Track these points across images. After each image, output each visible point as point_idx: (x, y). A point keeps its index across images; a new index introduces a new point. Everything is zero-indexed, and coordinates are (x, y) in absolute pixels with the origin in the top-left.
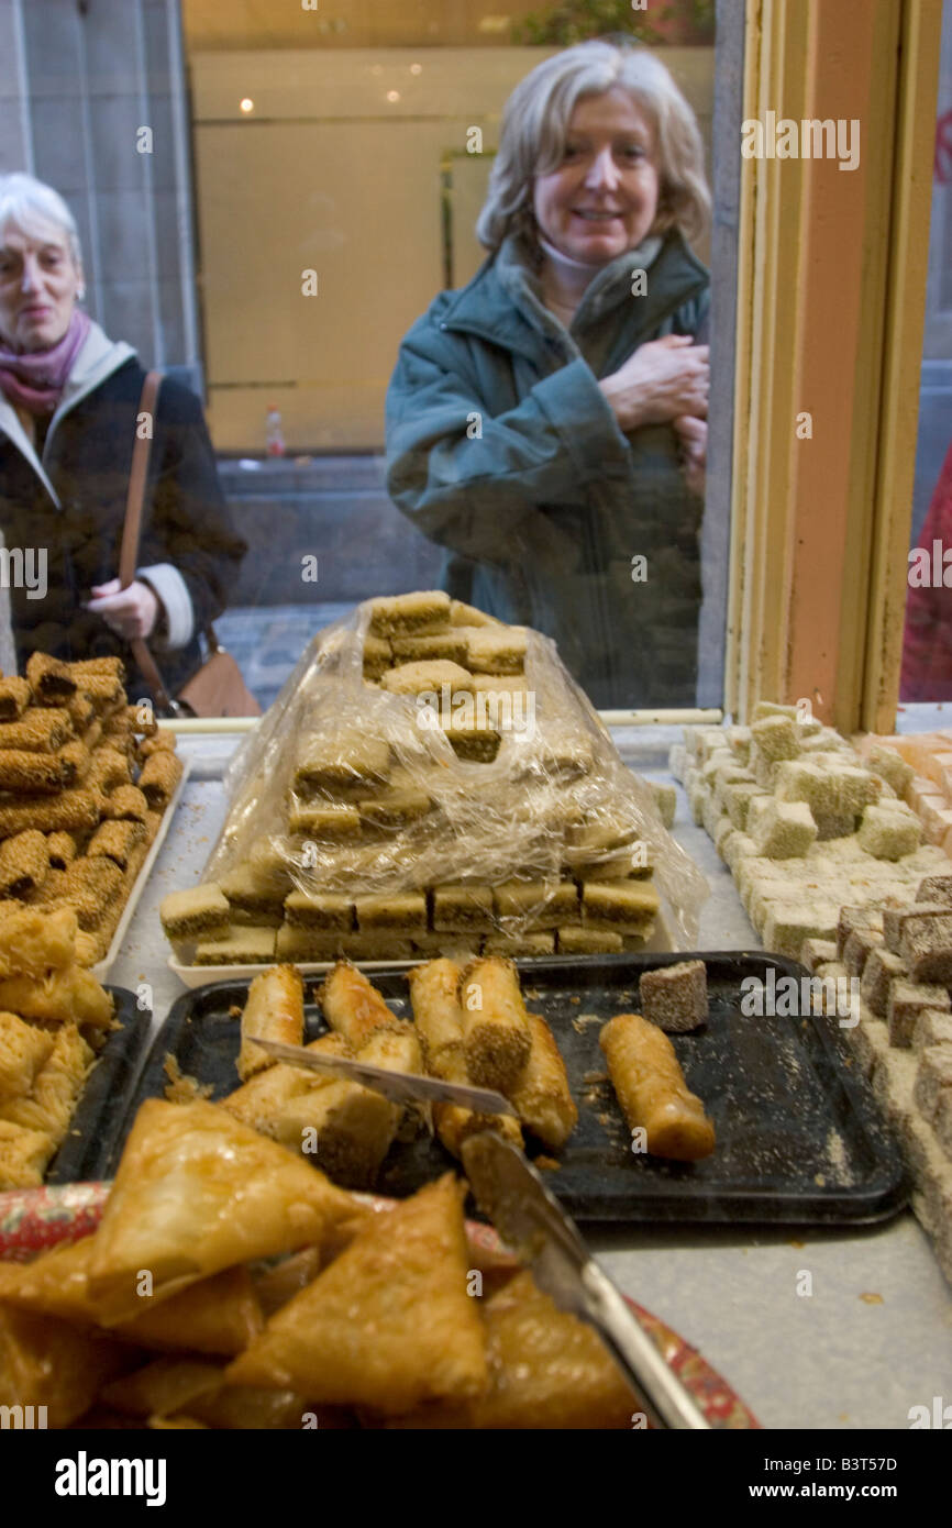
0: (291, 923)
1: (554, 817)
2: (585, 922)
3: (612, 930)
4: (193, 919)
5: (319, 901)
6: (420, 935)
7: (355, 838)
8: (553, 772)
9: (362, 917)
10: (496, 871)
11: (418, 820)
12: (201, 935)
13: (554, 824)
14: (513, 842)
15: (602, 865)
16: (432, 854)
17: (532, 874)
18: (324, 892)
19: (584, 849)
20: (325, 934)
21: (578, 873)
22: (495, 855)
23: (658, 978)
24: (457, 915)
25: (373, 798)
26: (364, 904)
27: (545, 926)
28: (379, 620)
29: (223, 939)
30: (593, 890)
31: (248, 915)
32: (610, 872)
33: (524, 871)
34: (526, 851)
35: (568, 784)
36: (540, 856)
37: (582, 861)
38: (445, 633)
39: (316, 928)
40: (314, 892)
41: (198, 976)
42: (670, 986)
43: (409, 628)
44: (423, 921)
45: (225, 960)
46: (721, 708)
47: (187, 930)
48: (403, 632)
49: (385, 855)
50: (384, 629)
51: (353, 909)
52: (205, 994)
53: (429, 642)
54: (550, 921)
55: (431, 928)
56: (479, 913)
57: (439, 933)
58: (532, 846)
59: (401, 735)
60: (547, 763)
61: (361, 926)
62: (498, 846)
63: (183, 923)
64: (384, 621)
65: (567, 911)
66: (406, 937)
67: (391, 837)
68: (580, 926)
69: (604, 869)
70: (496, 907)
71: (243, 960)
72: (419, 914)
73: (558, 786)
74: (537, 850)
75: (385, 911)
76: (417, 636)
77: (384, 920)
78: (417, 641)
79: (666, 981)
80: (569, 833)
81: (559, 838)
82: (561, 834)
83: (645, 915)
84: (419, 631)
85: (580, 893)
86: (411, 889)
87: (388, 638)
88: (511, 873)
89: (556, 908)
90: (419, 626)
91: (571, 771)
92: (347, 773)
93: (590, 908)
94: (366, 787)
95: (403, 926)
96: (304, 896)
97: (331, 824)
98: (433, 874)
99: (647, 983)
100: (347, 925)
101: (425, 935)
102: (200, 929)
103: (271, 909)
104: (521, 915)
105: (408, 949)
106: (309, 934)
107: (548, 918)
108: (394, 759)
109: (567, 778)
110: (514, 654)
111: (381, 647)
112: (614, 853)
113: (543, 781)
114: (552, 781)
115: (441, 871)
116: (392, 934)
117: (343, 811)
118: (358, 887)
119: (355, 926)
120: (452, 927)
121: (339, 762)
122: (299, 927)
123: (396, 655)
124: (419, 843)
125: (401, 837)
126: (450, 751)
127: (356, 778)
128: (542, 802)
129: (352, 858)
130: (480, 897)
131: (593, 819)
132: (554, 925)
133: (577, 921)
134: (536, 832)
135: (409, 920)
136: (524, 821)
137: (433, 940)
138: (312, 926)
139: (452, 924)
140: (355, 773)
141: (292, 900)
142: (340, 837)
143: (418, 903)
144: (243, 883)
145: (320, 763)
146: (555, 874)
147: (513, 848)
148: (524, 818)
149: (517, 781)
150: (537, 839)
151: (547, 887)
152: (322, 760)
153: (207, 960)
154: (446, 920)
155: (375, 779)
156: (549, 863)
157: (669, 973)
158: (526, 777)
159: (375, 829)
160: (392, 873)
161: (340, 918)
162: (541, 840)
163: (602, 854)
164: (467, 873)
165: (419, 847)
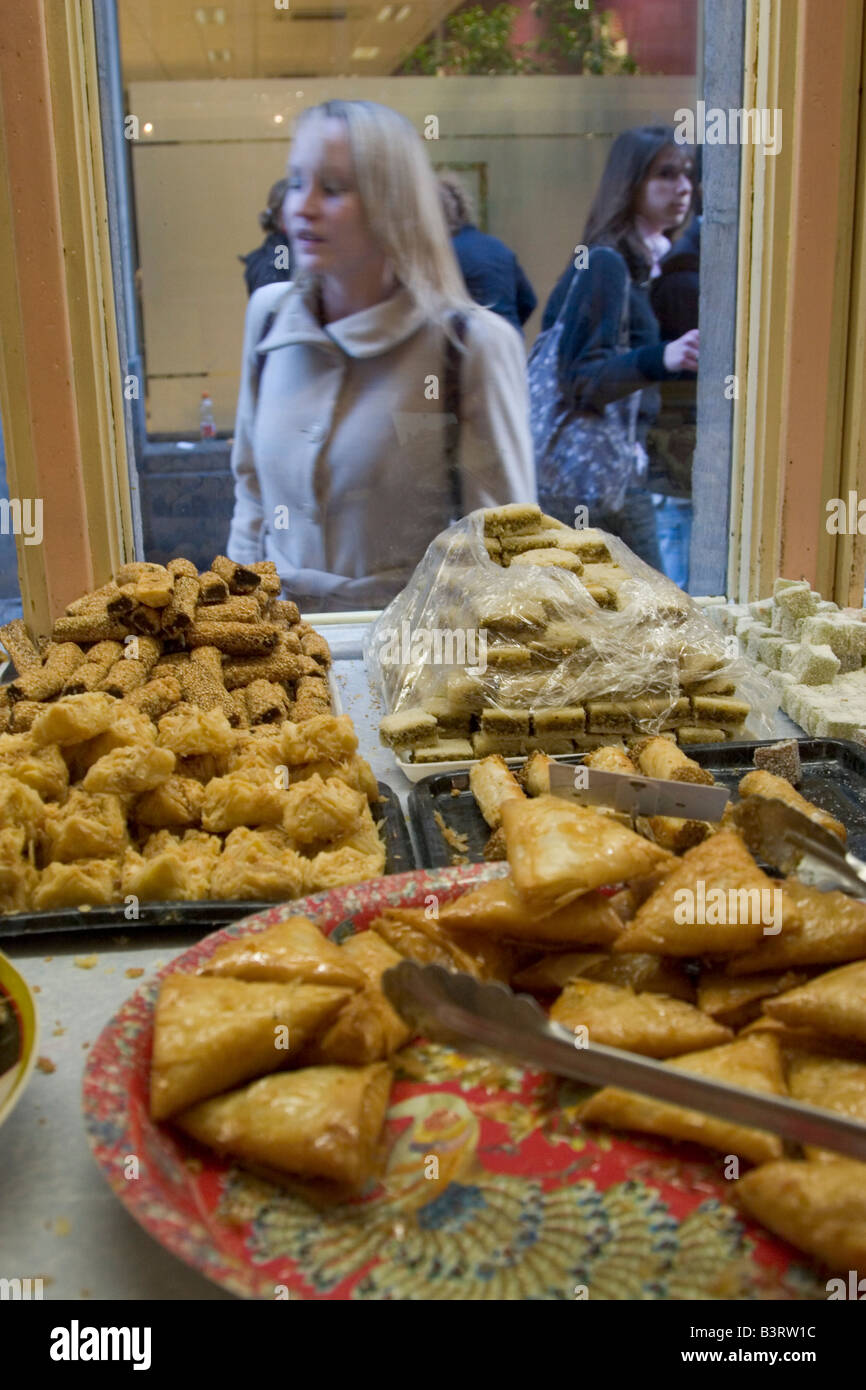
0: (487, 730)
1: (670, 649)
2: (696, 722)
3: (716, 728)
4: (411, 731)
5: (510, 713)
6: (580, 736)
7: (525, 668)
8: (665, 617)
9: (538, 723)
10: (634, 687)
11: (578, 655)
12: (418, 743)
13: (672, 653)
14: (644, 666)
15: (710, 680)
16: (585, 676)
17: (659, 691)
18: (512, 706)
19: (693, 671)
20: (512, 737)
21: (690, 688)
22: (633, 676)
23: (767, 751)
24: (606, 721)
25: (536, 640)
26: (539, 714)
27: (669, 727)
28: (492, 523)
29: (432, 746)
30: (700, 700)
31: (444, 730)
32: (710, 688)
33: (654, 686)
34: (652, 673)
35: (676, 626)
36: (663, 676)
37: (692, 680)
38: (538, 533)
39: (506, 733)
40: (507, 707)
41: (417, 772)
42: (777, 755)
43: (513, 529)
44: (583, 725)
45: (438, 759)
46: (725, 594)
47: (409, 739)
48: (509, 533)
49: (553, 679)
50: (495, 530)
51: (531, 718)
52: (437, 779)
53: (528, 539)
54: (672, 724)
55: (587, 733)
56: (623, 718)
57: (594, 734)
58: (657, 670)
59: (557, 594)
60: (660, 611)
61: (538, 731)
62: (632, 669)
63: (405, 734)
64: (495, 523)
65: (684, 717)
66: (571, 737)
67: (554, 666)
68: (694, 727)
69: (706, 687)
70: (634, 714)
71: (451, 758)
72: (580, 720)
73: (670, 627)
74: (661, 671)
75: (557, 718)
76: (519, 535)
77: (555, 725)
78: (519, 539)
79: (774, 752)
80: (681, 659)
81: (676, 663)
82: (676, 660)
83: (738, 717)
84: (520, 531)
85: (691, 703)
86: (572, 704)
87: (498, 537)
88: (644, 688)
89: (676, 714)
90: (520, 528)
91: (677, 617)
92: (519, 621)
93: (701, 713)
94: (531, 632)
95: (570, 729)
96: (498, 710)
97: (510, 658)
98: (588, 691)
99: (759, 755)
100: (528, 730)
101: (585, 735)
102: (416, 738)
103: (461, 725)
104: (654, 718)
105: (571, 746)
106: (501, 738)
107: (671, 721)
108: (552, 611)
109: (674, 621)
110: (594, 547)
111: (494, 544)
112: (715, 673)
113: (658, 625)
114: (666, 624)
115: (593, 688)
116: (560, 735)
117: (516, 649)
118: (537, 701)
119: (532, 732)
120: (603, 730)
121: (513, 612)
122: (492, 732)
123: (504, 550)
124: (575, 668)
125: (561, 667)
126: (595, 604)
127: (525, 625)
128: (661, 637)
129: (528, 681)
130: (623, 707)
131: (698, 650)
132: (674, 726)
133: (691, 723)
134: (660, 658)
135: (574, 724)
136: (650, 651)
137: (590, 740)
138: (503, 731)
139: (603, 727)
140: (526, 621)
141: (487, 713)
142: (517, 667)
143: (579, 712)
144: (444, 710)
145: (497, 615)
146: (675, 689)
147: (645, 670)
148: (650, 650)
149: (640, 625)
150: (659, 664)
151: (671, 697)
152: (500, 612)
153: (425, 760)
154: (599, 724)
155: (538, 624)
156: (670, 681)
157: (775, 747)
158: (646, 622)
159: (543, 661)
160: (558, 692)
161: (523, 725)
162: (663, 665)
163: (705, 674)
164: (614, 689)
165: (573, 674)
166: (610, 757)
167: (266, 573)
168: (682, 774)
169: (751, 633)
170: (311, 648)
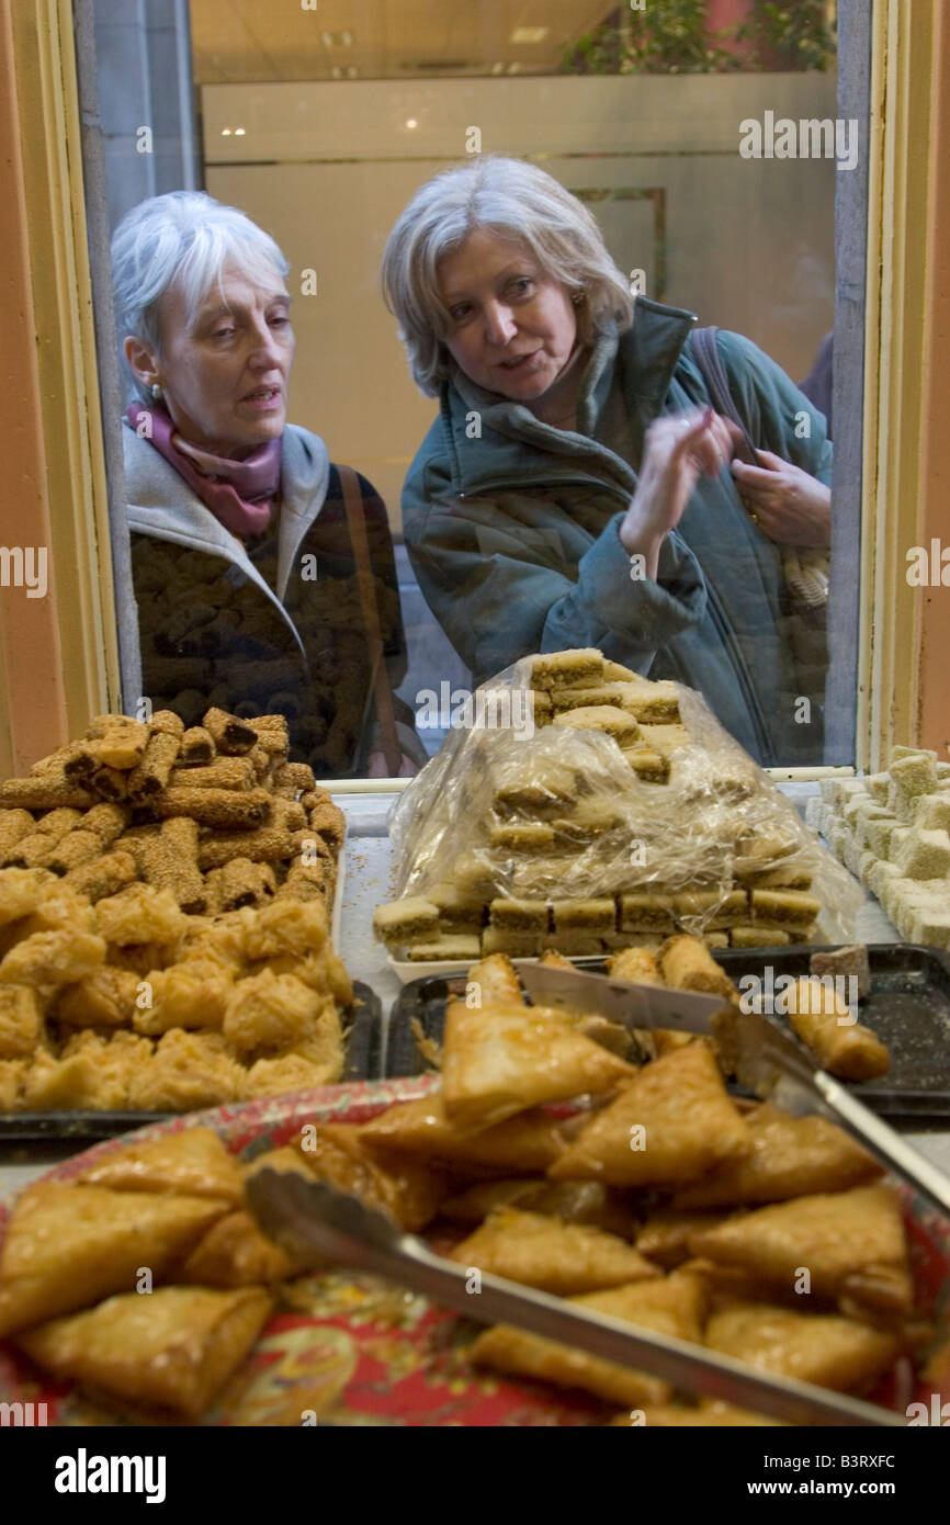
0: (496, 925)
1: (726, 831)
2: (755, 922)
3: (778, 928)
4: (407, 923)
5: (523, 905)
6: (610, 934)
7: (548, 851)
8: (722, 793)
9: (558, 918)
10: (677, 876)
11: (611, 837)
12: (415, 938)
13: (726, 836)
14: (691, 852)
15: (773, 871)
16: (617, 863)
17: (706, 881)
18: (527, 897)
19: (753, 859)
20: (527, 934)
21: (749, 880)
22: (676, 863)
23: (826, 958)
24: (642, 917)
25: (563, 817)
26: (560, 907)
27: (720, 926)
28: (540, 674)
29: (432, 942)
30: (760, 895)
31: (450, 924)
32: (774, 880)
33: (700, 876)
34: (701, 860)
35: (735, 803)
36: (712, 864)
37: (750, 870)
38: (600, 687)
39: (519, 928)
40: (518, 897)
41: (410, 971)
42: (837, 963)
43: (567, 681)
44: (613, 921)
45: (437, 958)
46: (853, 764)
47: (400, 934)
48: (562, 685)
49: (578, 865)
50: (544, 681)
51: (551, 911)
52: (429, 982)
53: (585, 694)
54: (724, 922)
55: (618, 930)
56: (662, 914)
57: (626, 932)
58: (708, 856)
59: (589, 762)
60: (717, 785)
61: (558, 927)
62: (676, 855)
63: (399, 927)
64: (544, 674)
65: (738, 914)
66: (597, 935)
67: (581, 849)
68: (751, 926)
69: (771, 877)
70: (677, 910)
71: (453, 957)
72: (609, 916)
73: (727, 804)
74: (711, 858)
75: (580, 912)
76: (574, 689)
77: (579, 921)
78: (574, 693)
79: (834, 959)
80: (738, 844)
81: (730, 849)
82: (732, 845)
83: (807, 916)
84: (575, 684)
85: (749, 897)
86: (601, 895)
87: (548, 691)
88: (689, 878)
89: (728, 911)
90: (576, 679)
91: (736, 793)
92: (541, 794)
93: (759, 910)
94: (557, 807)
95: (596, 926)
96: (508, 901)
97: (530, 839)
98: (620, 880)
99: (818, 962)
100: (546, 926)
101: (615, 934)
102: (413, 932)
103: (471, 918)
104: (699, 914)
105: (599, 947)
106: (513, 934)
107: (723, 919)
108: (583, 785)
109: (734, 798)
110: (665, 704)
111: (545, 700)
112: (778, 862)
113: (712, 800)
114: (721, 801)
115: (627, 877)
116: (585, 933)
117: (537, 827)
118: (557, 891)
119: (552, 928)
120: (638, 927)
121: (535, 784)
122: (503, 928)
123: (555, 706)
124: (605, 856)
125: (590, 850)
126: (633, 775)
127: (549, 798)
128: (714, 818)
129: (548, 867)
130: (662, 901)
131: (758, 833)
132: (728, 925)
133: (748, 922)
134: (710, 842)
135: (602, 920)
136: (699, 834)
137: (621, 939)
138: (516, 926)
139: (638, 924)
140: (548, 793)
141: (497, 904)
142: (536, 850)
143: (608, 905)
144: (450, 897)
145: (516, 786)
146: (727, 880)
147: (692, 856)
148: (699, 831)
149: (690, 801)
150: (710, 849)
151: (722, 890)
152: (520, 783)
153: (421, 958)
154: (633, 921)
155: (566, 799)
156: (722, 869)
157: (837, 954)
158: (698, 797)
159: (567, 844)
160: (584, 881)
161: (541, 920)
162: (714, 850)
163: (768, 863)
164: (652, 878)
165: (605, 860)
166: (635, 960)
167: (271, 729)
168: (693, 980)
169: (860, 814)
170: (320, 821)
